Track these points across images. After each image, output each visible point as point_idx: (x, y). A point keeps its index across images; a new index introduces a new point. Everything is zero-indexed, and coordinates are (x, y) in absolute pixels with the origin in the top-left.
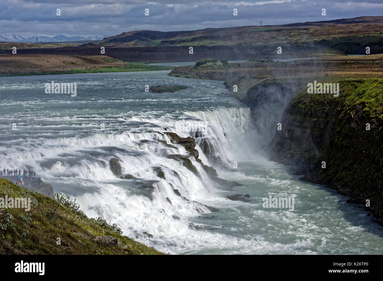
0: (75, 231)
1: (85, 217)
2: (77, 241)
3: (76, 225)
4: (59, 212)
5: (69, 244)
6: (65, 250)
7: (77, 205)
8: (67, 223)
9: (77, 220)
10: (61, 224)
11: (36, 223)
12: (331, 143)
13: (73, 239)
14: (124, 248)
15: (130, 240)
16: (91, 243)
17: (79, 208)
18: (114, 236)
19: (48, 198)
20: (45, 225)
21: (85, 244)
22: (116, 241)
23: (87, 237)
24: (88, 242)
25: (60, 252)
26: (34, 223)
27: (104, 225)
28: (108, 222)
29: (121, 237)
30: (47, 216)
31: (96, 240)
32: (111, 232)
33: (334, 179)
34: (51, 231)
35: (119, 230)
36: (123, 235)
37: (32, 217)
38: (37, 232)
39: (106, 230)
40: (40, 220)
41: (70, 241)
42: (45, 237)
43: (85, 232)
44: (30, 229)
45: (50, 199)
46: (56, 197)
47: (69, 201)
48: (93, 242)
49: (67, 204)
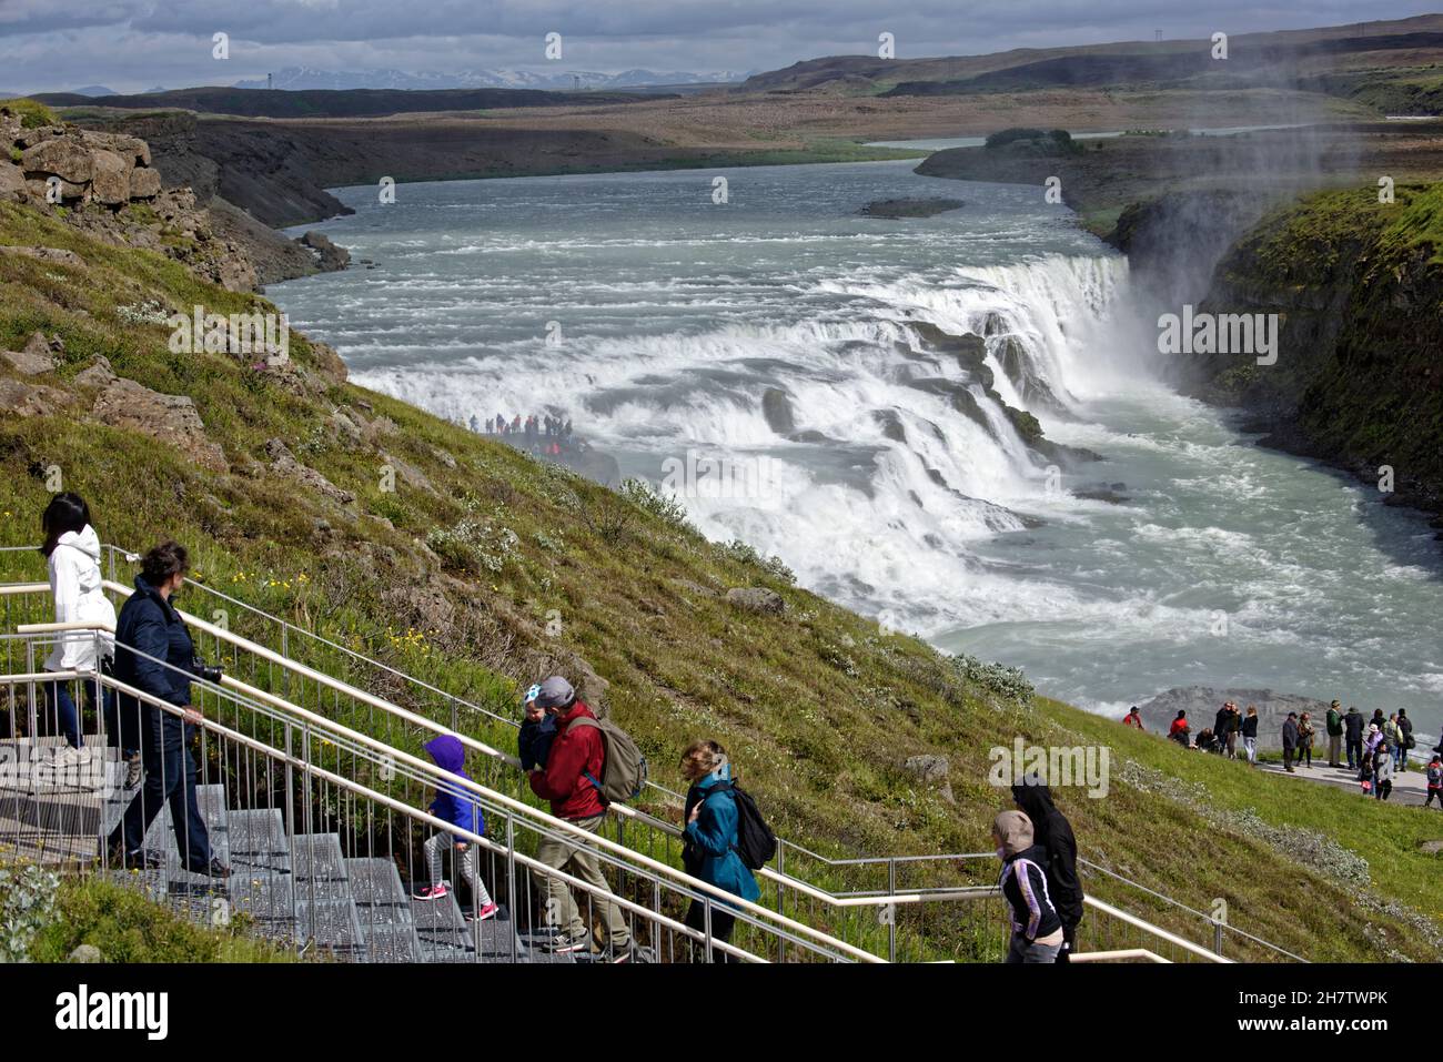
0: (674, 576)
1: (701, 539)
2: (680, 602)
3: (678, 561)
4: (634, 525)
5: (660, 609)
6: (649, 624)
7: (680, 509)
8: (655, 553)
9: (680, 548)
10: (641, 557)
11: (575, 554)
12: (1341, 353)
13: (670, 596)
14: (801, 619)
15: (815, 598)
16: (716, 608)
17: (683, 515)
18: (774, 589)
19: (605, 492)
20: (599, 559)
21: (700, 609)
22: (780, 603)
23: (706, 592)
24: (708, 604)
25: (636, 628)
26: (572, 553)
27: (748, 560)
28: (758, 553)
29: (793, 592)
30: (605, 535)
31: (728, 597)
32: (767, 580)
33: (1348, 444)
34: (615, 574)
35: (786, 574)
36: (797, 585)
37: (565, 538)
38: (578, 577)
39: (755, 574)
40: (584, 548)
41: (663, 600)
42: (599, 590)
43: (701, 579)
44: (560, 569)
45: (611, 493)
46: (626, 489)
47: (660, 499)
48: (721, 602)
49: (654, 506)
